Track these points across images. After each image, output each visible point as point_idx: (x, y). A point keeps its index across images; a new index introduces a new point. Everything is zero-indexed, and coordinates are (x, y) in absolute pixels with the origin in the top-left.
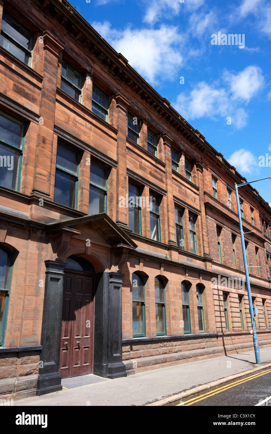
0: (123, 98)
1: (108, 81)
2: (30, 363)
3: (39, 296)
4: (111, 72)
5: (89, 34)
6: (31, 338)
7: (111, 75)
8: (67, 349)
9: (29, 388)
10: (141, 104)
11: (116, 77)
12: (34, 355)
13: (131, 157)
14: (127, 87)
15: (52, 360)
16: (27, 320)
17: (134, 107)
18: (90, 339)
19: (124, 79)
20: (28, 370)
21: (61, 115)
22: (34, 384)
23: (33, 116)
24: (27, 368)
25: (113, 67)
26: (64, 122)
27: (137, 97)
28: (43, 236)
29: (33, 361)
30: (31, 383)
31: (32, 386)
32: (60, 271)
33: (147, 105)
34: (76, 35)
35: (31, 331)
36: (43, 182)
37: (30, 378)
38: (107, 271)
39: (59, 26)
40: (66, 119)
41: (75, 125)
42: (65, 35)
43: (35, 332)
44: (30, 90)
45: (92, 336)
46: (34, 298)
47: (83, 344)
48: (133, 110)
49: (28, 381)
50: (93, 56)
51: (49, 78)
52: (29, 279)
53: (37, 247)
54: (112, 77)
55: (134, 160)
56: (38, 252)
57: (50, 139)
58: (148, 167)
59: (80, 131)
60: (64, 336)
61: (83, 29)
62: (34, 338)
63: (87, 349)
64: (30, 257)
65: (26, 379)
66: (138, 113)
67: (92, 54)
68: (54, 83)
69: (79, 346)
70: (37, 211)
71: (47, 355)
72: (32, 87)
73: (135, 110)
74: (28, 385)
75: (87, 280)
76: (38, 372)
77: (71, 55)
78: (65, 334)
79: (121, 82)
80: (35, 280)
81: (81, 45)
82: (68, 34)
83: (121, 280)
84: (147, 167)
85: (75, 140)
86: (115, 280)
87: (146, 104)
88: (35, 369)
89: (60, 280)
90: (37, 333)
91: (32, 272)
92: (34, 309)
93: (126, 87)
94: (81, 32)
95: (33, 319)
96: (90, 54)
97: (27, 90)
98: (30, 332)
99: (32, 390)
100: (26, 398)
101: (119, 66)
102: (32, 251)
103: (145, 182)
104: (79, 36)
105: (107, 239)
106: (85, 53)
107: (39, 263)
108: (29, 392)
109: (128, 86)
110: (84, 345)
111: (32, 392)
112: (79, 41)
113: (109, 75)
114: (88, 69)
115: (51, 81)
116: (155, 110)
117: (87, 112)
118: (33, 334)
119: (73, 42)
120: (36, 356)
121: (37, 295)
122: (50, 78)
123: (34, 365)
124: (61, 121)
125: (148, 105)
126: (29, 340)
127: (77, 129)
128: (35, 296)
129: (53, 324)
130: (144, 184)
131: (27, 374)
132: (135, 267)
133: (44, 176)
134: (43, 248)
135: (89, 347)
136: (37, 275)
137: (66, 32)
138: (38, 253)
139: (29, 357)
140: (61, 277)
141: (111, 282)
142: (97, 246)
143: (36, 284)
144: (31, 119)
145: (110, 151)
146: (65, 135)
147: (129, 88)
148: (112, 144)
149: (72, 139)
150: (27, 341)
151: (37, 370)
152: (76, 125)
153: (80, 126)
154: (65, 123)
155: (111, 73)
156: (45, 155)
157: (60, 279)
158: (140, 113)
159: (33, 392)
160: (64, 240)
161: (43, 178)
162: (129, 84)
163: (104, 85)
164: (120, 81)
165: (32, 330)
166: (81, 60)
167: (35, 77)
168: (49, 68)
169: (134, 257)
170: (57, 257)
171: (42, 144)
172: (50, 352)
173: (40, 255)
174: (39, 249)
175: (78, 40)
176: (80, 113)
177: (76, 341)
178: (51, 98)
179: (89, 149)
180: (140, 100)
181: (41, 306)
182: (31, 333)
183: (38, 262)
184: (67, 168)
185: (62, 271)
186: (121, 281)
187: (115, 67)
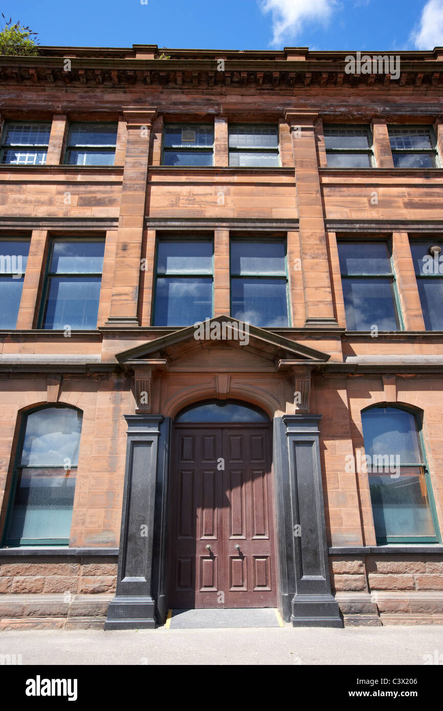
0: (296, 112)
1: (259, 105)
2: (100, 575)
3: (115, 472)
4: (263, 87)
5: (190, 64)
6: (102, 536)
7: (266, 91)
8: (212, 557)
9: (93, 614)
10: (358, 95)
11: (278, 88)
12: (108, 563)
13: (341, 196)
14: (308, 88)
15: (141, 573)
16: (96, 508)
17: (336, 111)
18: (268, 543)
19: (291, 81)
20: (96, 585)
21: (162, 199)
22: (104, 609)
23: (108, 224)
24: (94, 582)
25: (259, 80)
26: (169, 206)
27: (341, 90)
28: (122, 381)
29: (105, 572)
30: (97, 607)
31: (100, 611)
32: (151, 428)
33: (374, 90)
34: (175, 81)
35: (102, 524)
36: (123, 304)
37: (99, 598)
38: (278, 414)
39: (147, 88)
40: (172, 201)
41: (193, 202)
42: (162, 93)
43: (110, 526)
44: (105, 192)
45: (271, 538)
46: (106, 476)
47: (252, 551)
48: (338, 116)
49: (92, 604)
50: (218, 89)
51: (133, 163)
52: (97, 448)
53: (110, 399)
54: (269, 94)
55: (349, 199)
56: (112, 406)
57: (136, 241)
58: (399, 197)
59: (202, 206)
60: (204, 534)
61: (179, 65)
62: (107, 536)
63: (264, 560)
64: (98, 415)
65: (91, 599)
66: (353, 115)
67: (215, 87)
68: (142, 165)
69: (241, 553)
70: (109, 348)
71: (131, 565)
72: (108, 188)
73: (341, 115)
74: (90, 609)
75: (255, 436)
76: (115, 590)
77: (175, 111)
78: (205, 530)
79: (292, 89)
80: (109, 448)
81: (190, 87)
82: (166, 89)
83: (317, 428)
84: (395, 196)
85: (190, 223)
86: (296, 430)
87: (371, 88)
88: (111, 586)
89: (152, 444)
90: (113, 528)
91: (101, 437)
92: (106, 492)
93: (305, 90)
94: (177, 71)
95: (104, 506)
96: (212, 89)
97: (99, 196)
98: (100, 527)
99: (99, 619)
100: (86, 629)
101: (270, 70)
102: (101, 407)
103: (389, 226)
104: (179, 79)
105: (271, 359)
106: (203, 94)
107: (115, 421)
108: (93, 621)
109: (309, 85)
110: (254, 552)
111: (98, 622)
112: (185, 86)
113: (261, 94)
114: (212, 111)
115: (138, 164)
116: (399, 86)
117: (216, 172)
118: (106, 530)
119: (177, 93)
120: (111, 565)
121: (112, 469)
122: (134, 161)
123: (108, 579)
124: (164, 207)
125: (376, 89)
126: (98, 540)
127: (197, 206)
128: (109, 471)
129: (140, 514)
130: (389, 231)
131: (94, 592)
132: (370, 397)
133: (126, 294)
134: (122, 399)
135: (268, 556)
136: (111, 440)
137: (160, 88)
138: (114, 409)
139: (99, 565)
140: (155, 439)
141: (288, 434)
142: (245, 374)
143: (110, 453)
144: (105, 229)
145: (278, 208)
146: (169, 223)
147: (313, 89)
148: (283, 195)
149: (184, 224)
150: (95, 540)
151: (114, 588)
152: (194, 199)
153: (202, 198)
154: (171, 207)
155: (264, 89)
156: (127, 265)
157: (153, 441)
158: (355, 113)
159: (100, 622)
160: (138, 380)
161: (123, 299)
162: (308, 81)
163: (253, 114)
164: (288, 88)
165: (104, 523)
166: (194, 107)
167: (114, 172)
168: (133, 150)
169: (360, 377)
170: (138, 408)
171: (121, 253)
172: (137, 560)
173: (116, 410)
174: (114, 401)
175: (182, 85)
176: (201, 179)
177: (233, 545)
178: (136, 186)
179: (224, 224)
180: (353, 90)
181: (119, 486)
182: (102, 528)
183: (113, 421)
184: (188, 268)
185: (154, 428)
186: (314, 430)
187: (262, 75)
